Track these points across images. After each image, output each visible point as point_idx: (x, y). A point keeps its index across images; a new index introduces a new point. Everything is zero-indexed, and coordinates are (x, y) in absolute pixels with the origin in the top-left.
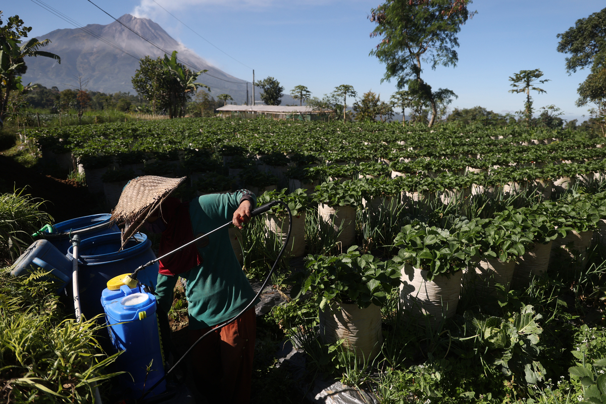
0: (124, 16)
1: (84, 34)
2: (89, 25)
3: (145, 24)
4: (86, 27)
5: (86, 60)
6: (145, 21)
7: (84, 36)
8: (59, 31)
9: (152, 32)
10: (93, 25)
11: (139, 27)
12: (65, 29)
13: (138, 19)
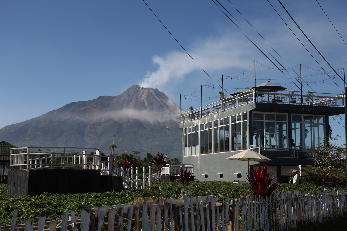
0: (133, 86)
1: (95, 106)
2: (100, 97)
3: (152, 94)
4: (97, 99)
5: (94, 130)
6: (151, 91)
7: (95, 108)
8: (73, 104)
9: (157, 101)
10: (104, 97)
11: (146, 97)
12: (79, 102)
13: (146, 89)
